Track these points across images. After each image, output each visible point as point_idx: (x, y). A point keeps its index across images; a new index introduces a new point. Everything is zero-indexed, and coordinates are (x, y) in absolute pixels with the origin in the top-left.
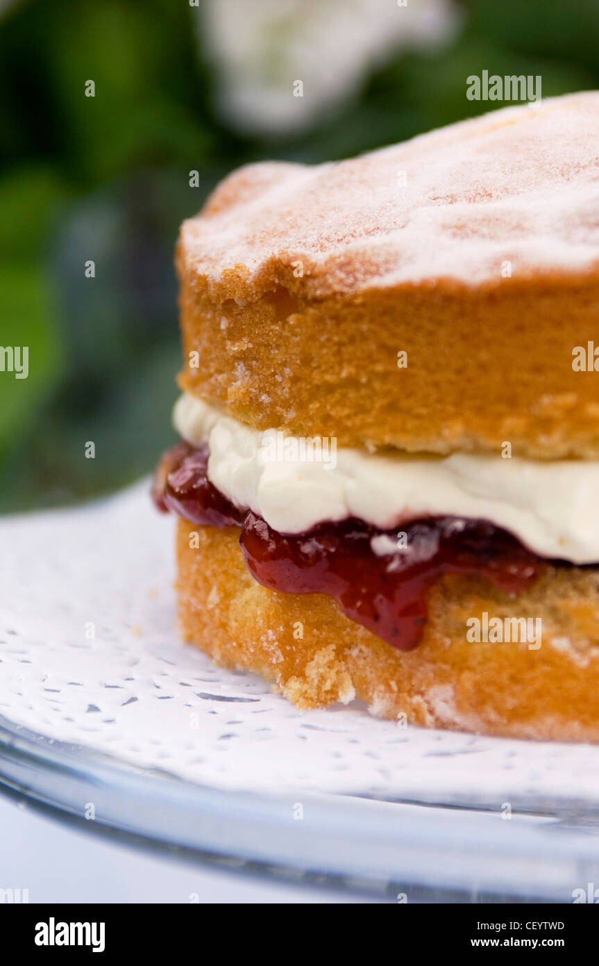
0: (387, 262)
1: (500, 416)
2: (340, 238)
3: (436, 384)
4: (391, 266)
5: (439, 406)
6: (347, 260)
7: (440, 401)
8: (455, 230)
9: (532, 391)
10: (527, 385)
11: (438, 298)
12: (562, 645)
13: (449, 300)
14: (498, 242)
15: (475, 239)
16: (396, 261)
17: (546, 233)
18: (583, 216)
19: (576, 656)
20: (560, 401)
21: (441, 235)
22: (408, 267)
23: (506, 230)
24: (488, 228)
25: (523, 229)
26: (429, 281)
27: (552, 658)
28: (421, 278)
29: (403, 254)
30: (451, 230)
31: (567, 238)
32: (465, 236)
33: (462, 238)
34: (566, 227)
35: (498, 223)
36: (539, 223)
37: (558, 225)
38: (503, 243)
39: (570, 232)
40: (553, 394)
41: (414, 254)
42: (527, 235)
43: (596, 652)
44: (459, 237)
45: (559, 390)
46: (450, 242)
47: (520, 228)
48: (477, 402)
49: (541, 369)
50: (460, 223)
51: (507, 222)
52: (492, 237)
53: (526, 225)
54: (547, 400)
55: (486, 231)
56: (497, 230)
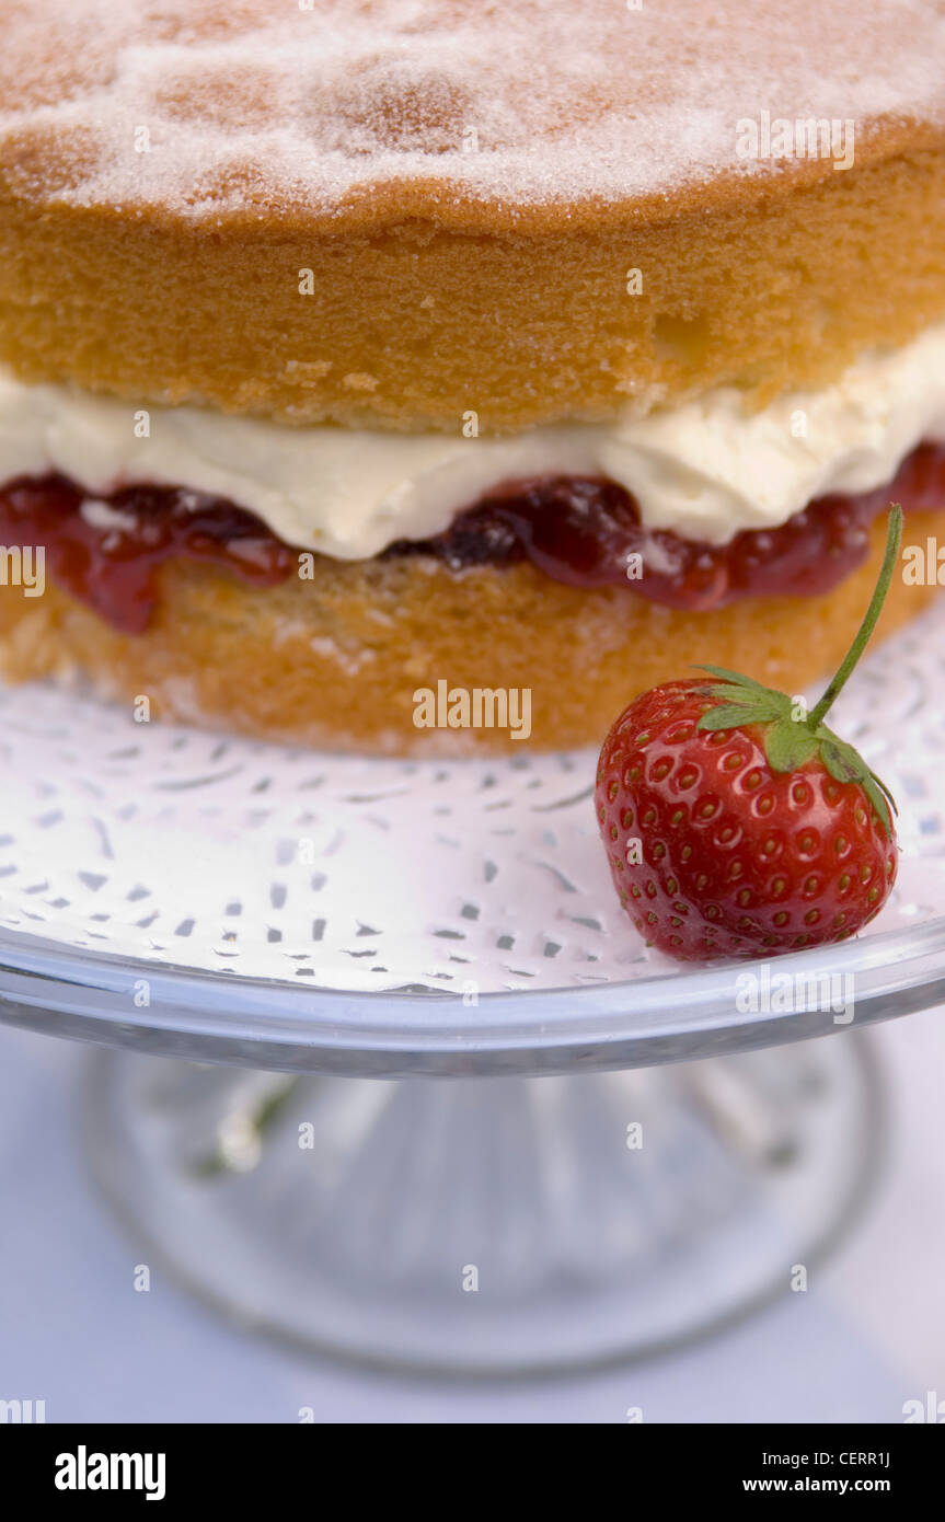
0: (81, 161)
1: (236, 378)
2: (24, 85)
3: (153, 331)
4: (88, 169)
5: (156, 358)
6: (30, 148)
7: (158, 351)
8: (172, 104)
9: (273, 352)
10: (268, 345)
11: (146, 232)
12: (325, 647)
13: (160, 234)
14: (228, 134)
15: (199, 121)
16: (93, 162)
17: (294, 117)
18: (340, 100)
19: (343, 660)
20: (308, 366)
21: (154, 113)
22: (108, 174)
23: (240, 109)
24: (216, 102)
25: (263, 108)
26: (133, 213)
27: (313, 662)
28: (123, 206)
29: (100, 149)
30: (167, 105)
31: (319, 134)
32: (186, 116)
33: (183, 119)
34: (319, 111)
35: (230, 93)
36: (284, 97)
37: (311, 106)
38: (235, 135)
39: (322, 123)
40: (300, 360)
41: (117, 152)
42: (267, 119)
43: (368, 656)
44: (178, 118)
45: (308, 355)
46: (166, 128)
47: (260, 105)
48: (205, 358)
49: (283, 327)
50: (181, 92)
51: (243, 92)
52: (222, 121)
53: (267, 100)
54: (292, 365)
55: (213, 108)
56: (228, 107)
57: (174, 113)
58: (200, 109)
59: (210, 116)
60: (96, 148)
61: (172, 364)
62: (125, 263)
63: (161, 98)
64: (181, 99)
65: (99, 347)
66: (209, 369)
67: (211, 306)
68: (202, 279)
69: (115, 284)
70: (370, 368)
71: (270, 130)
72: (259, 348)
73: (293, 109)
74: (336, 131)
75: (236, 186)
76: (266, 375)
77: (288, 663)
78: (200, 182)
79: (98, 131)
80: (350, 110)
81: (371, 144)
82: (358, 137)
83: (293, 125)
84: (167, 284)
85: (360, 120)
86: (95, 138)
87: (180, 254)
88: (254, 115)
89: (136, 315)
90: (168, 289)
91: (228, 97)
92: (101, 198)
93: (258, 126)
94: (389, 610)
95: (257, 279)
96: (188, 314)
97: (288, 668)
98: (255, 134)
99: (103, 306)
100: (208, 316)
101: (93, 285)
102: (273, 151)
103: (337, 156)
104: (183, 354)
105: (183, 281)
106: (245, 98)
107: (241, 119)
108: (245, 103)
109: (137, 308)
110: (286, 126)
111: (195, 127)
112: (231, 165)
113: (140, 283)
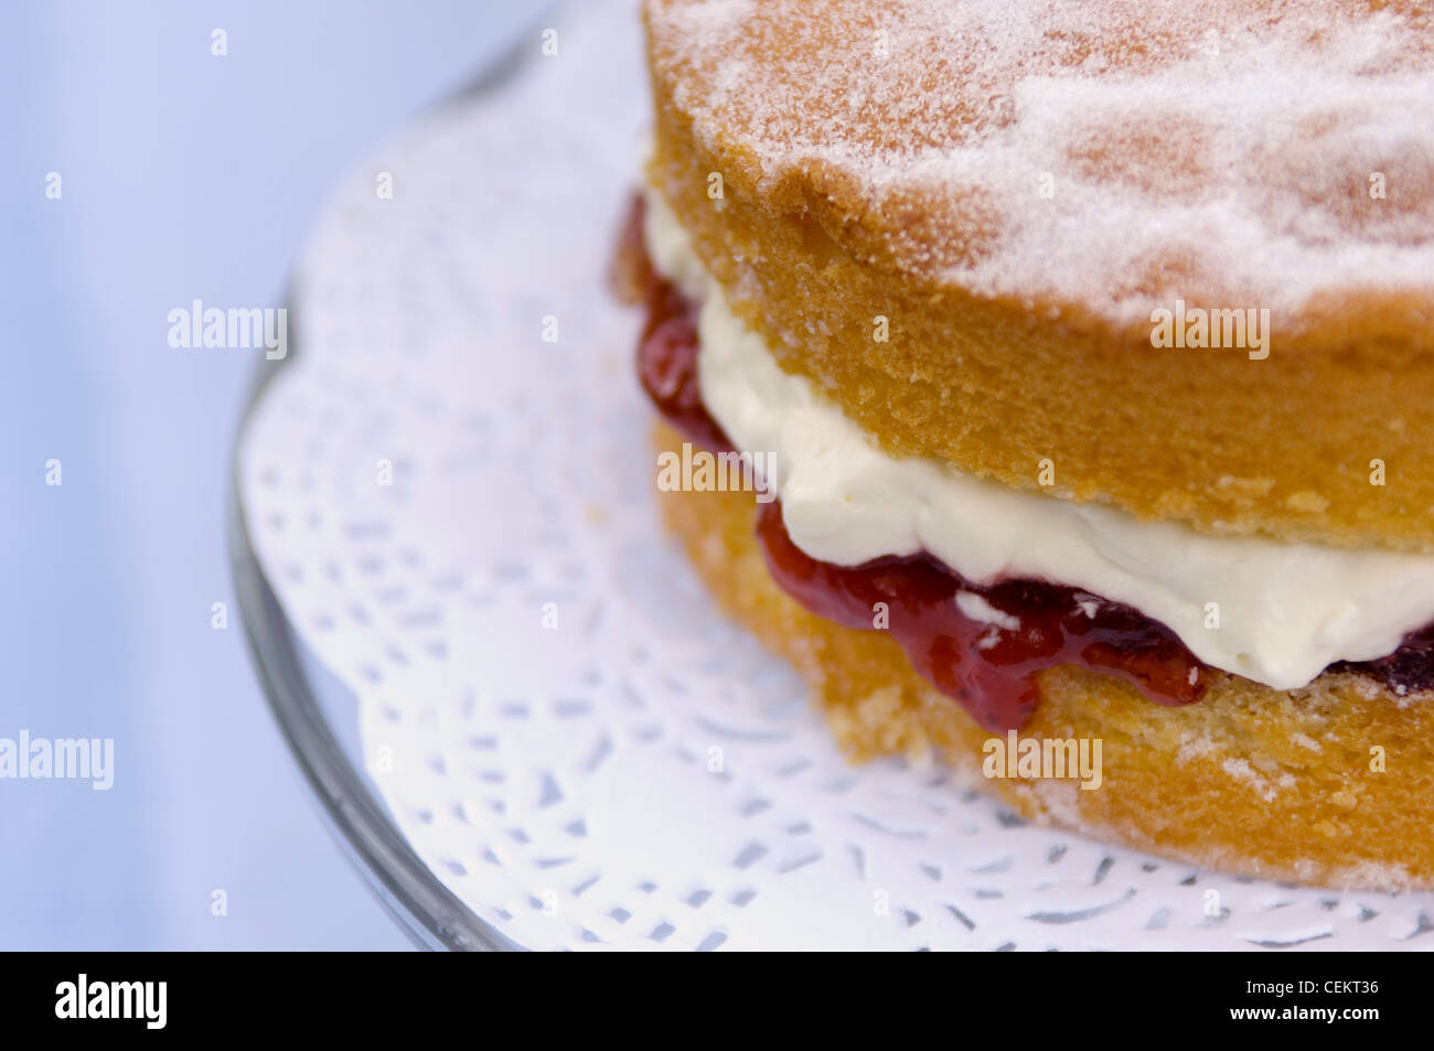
0: (980, 233)
1: (1156, 487)
2: (903, 117)
3: (1058, 429)
4: (989, 244)
6: (918, 211)
8: (1086, 161)
9: (1204, 464)
10: (1196, 455)
11: (1061, 330)
12: (1237, 769)
13: (1078, 335)
14: (1155, 204)
15: (1118, 185)
16: (994, 235)
17: (1233, 184)
18: (1292, 170)
19: (1259, 784)
20: (1245, 484)
21: (1066, 173)
22: (1014, 252)
23: (1168, 171)
24: (1139, 162)
25: (1195, 172)
26: (1047, 308)
27: (1223, 782)
28: (1035, 299)
29: (1004, 219)
30: (1081, 163)
31: (1265, 211)
32: (1104, 177)
33: (1099, 181)
34: (1264, 181)
35: (1156, 150)
36: (1221, 155)
37: (1252, 170)
38: (1163, 206)
39: (1270, 198)
40: (1235, 475)
41: (1024, 224)
42: (1201, 186)
43: (1288, 781)
44: (1093, 179)
45: (1244, 470)
46: (1080, 192)
47: (1191, 168)
48: (1119, 462)
49: (1217, 439)
50: (1097, 146)
51: (1171, 150)
52: (1147, 186)
53: (1200, 161)
54: (1225, 481)
55: (1135, 169)
56: (1153, 168)
57: (1088, 173)
58: (1118, 169)
59: (1131, 179)
60: (997, 219)
61: (1080, 465)
62: (1030, 357)
63: (1072, 154)
64: (1096, 156)
65: (990, 433)
66: (1122, 473)
67: (1132, 411)
68: (1124, 382)
69: (1015, 376)
70: (1317, 485)
71: (1205, 203)
72: (1186, 458)
73: (1231, 174)
74: (1288, 208)
75: (1169, 283)
76: (1191, 486)
77: (1191, 781)
78: (1124, 270)
79: (1000, 195)
80: (1305, 185)
81: (1330, 231)
82: (1315, 221)
83: (1233, 193)
84: (1080, 383)
85: (1316, 199)
86: (998, 205)
87: (1099, 356)
88: (1183, 180)
89: (1039, 411)
90: (1081, 388)
91: (1151, 155)
92: (1006, 285)
93: (1189, 196)
94: (1316, 735)
95: (1191, 387)
96: (1102, 416)
97: (1192, 788)
98: (1187, 205)
99: (1000, 395)
100: (1127, 420)
101: (988, 373)
102: (1210, 231)
103: (1288, 245)
104: (1093, 454)
105: (1100, 383)
106: (1173, 158)
107: (1170, 186)
108: (1174, 164)
109: (1042, 403)
110: (1224, 196)
111: (1115, 193)
112: (1164, 253)
113: (1047, 379)
